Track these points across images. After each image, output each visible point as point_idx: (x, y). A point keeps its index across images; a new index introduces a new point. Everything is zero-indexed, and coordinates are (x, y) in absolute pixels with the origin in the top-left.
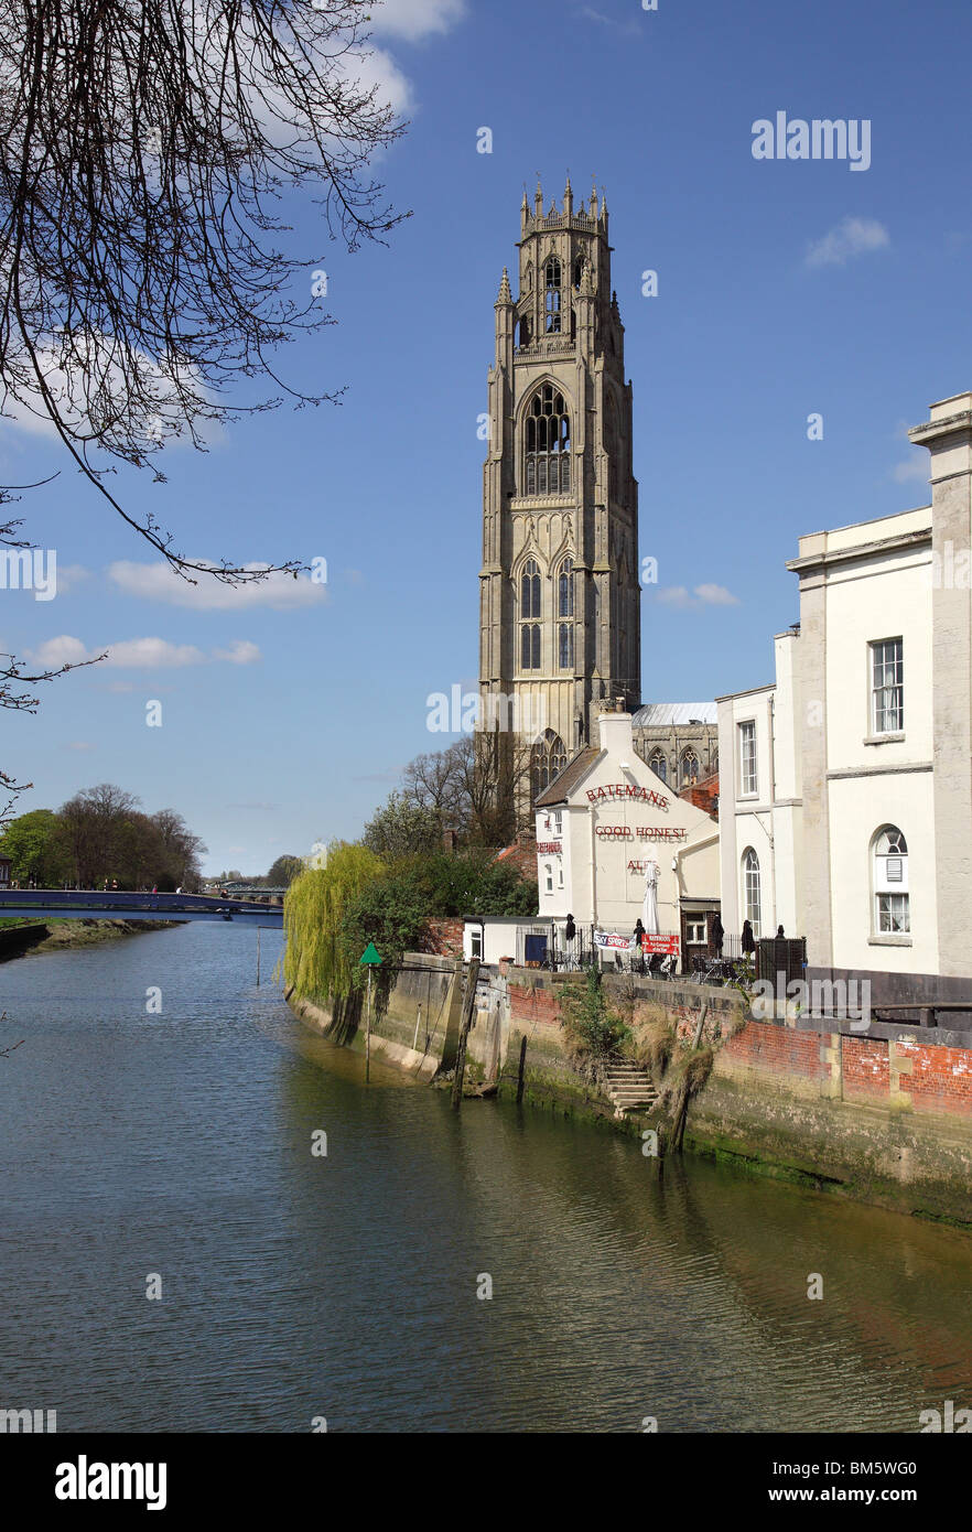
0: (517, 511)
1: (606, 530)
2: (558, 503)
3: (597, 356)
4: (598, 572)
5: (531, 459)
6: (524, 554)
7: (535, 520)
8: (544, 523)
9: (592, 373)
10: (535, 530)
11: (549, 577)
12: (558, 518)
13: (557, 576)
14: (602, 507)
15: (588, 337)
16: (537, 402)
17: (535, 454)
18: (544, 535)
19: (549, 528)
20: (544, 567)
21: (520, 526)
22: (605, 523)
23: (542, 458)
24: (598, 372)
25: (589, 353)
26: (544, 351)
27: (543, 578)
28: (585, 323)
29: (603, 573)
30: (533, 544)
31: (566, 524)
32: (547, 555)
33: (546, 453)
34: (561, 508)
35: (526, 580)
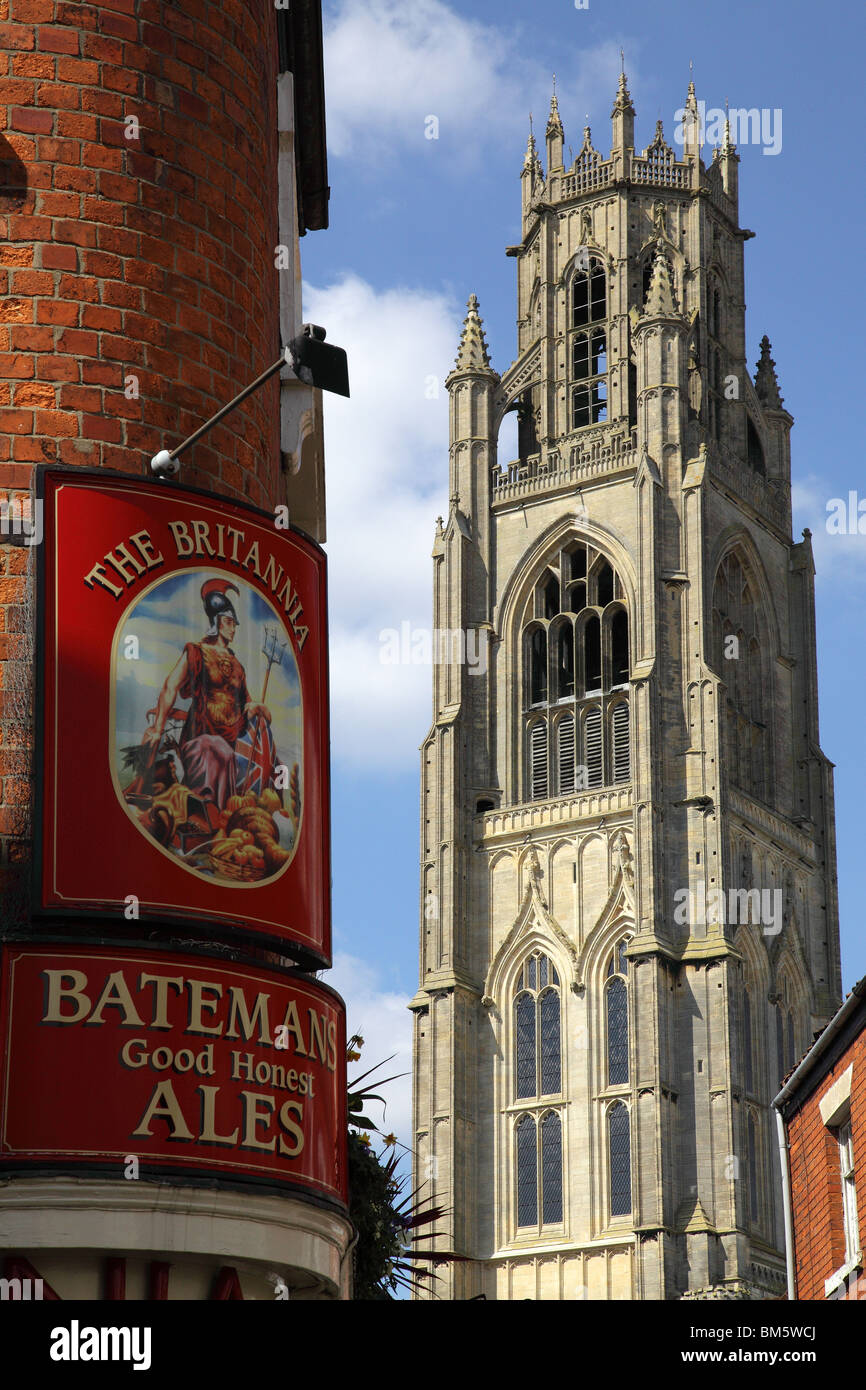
0: (498, 840)
1: (718, 859)
2: (596, 808)
3: (688, 454)
4: (697, 963)
5: (536, 717)
6: (516, 942)
7: (543, 856)
8: (563, 862)
9: (675, 494)
10: (544, 882)
11: (578, 989)
12: (599, 845)
13: (598, 985)
14: (704, 804)
15: (664, 413)
16: (550, 587)
17: (546, 705)
18: (564, 890)
19: (577, 874)
20: (565, 965)
21: (506, 877)
22: (715, 842)
23: (564, 714)
24: (690, 491)
25: (667, 449)
26: (563, 465)
27: (565, 993)
28: (655, 381)
29: (710, 962)
30: (540, 916)
31: (617, 858)
32: (573, 937)
33: (572, 699)
34: (605, 819)
35: (523, 1003)
